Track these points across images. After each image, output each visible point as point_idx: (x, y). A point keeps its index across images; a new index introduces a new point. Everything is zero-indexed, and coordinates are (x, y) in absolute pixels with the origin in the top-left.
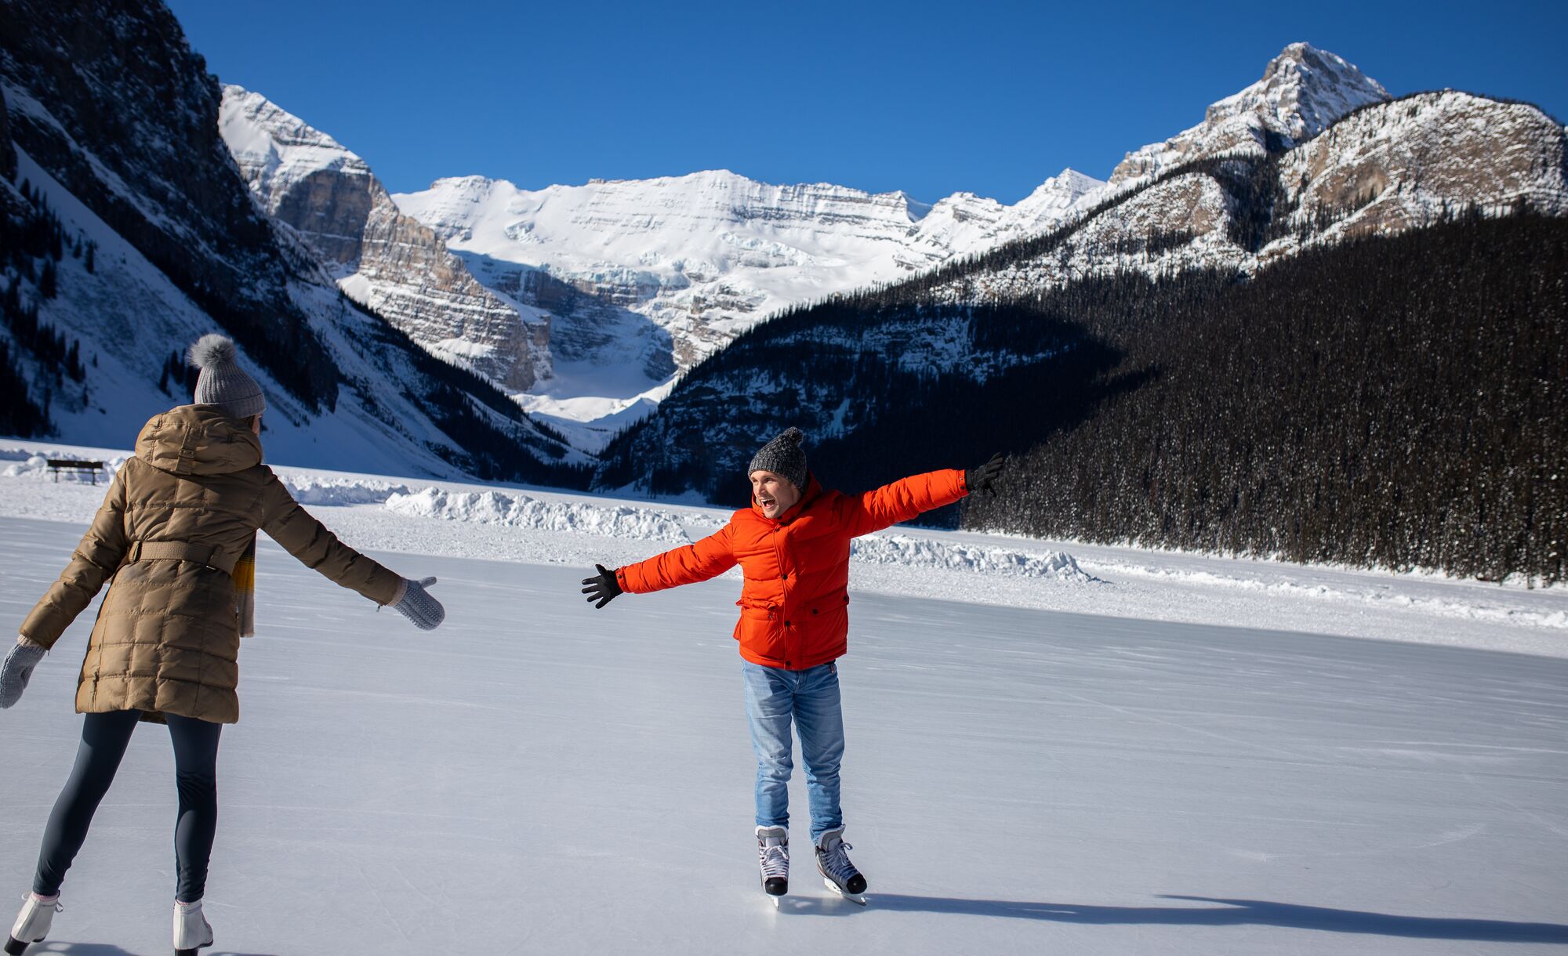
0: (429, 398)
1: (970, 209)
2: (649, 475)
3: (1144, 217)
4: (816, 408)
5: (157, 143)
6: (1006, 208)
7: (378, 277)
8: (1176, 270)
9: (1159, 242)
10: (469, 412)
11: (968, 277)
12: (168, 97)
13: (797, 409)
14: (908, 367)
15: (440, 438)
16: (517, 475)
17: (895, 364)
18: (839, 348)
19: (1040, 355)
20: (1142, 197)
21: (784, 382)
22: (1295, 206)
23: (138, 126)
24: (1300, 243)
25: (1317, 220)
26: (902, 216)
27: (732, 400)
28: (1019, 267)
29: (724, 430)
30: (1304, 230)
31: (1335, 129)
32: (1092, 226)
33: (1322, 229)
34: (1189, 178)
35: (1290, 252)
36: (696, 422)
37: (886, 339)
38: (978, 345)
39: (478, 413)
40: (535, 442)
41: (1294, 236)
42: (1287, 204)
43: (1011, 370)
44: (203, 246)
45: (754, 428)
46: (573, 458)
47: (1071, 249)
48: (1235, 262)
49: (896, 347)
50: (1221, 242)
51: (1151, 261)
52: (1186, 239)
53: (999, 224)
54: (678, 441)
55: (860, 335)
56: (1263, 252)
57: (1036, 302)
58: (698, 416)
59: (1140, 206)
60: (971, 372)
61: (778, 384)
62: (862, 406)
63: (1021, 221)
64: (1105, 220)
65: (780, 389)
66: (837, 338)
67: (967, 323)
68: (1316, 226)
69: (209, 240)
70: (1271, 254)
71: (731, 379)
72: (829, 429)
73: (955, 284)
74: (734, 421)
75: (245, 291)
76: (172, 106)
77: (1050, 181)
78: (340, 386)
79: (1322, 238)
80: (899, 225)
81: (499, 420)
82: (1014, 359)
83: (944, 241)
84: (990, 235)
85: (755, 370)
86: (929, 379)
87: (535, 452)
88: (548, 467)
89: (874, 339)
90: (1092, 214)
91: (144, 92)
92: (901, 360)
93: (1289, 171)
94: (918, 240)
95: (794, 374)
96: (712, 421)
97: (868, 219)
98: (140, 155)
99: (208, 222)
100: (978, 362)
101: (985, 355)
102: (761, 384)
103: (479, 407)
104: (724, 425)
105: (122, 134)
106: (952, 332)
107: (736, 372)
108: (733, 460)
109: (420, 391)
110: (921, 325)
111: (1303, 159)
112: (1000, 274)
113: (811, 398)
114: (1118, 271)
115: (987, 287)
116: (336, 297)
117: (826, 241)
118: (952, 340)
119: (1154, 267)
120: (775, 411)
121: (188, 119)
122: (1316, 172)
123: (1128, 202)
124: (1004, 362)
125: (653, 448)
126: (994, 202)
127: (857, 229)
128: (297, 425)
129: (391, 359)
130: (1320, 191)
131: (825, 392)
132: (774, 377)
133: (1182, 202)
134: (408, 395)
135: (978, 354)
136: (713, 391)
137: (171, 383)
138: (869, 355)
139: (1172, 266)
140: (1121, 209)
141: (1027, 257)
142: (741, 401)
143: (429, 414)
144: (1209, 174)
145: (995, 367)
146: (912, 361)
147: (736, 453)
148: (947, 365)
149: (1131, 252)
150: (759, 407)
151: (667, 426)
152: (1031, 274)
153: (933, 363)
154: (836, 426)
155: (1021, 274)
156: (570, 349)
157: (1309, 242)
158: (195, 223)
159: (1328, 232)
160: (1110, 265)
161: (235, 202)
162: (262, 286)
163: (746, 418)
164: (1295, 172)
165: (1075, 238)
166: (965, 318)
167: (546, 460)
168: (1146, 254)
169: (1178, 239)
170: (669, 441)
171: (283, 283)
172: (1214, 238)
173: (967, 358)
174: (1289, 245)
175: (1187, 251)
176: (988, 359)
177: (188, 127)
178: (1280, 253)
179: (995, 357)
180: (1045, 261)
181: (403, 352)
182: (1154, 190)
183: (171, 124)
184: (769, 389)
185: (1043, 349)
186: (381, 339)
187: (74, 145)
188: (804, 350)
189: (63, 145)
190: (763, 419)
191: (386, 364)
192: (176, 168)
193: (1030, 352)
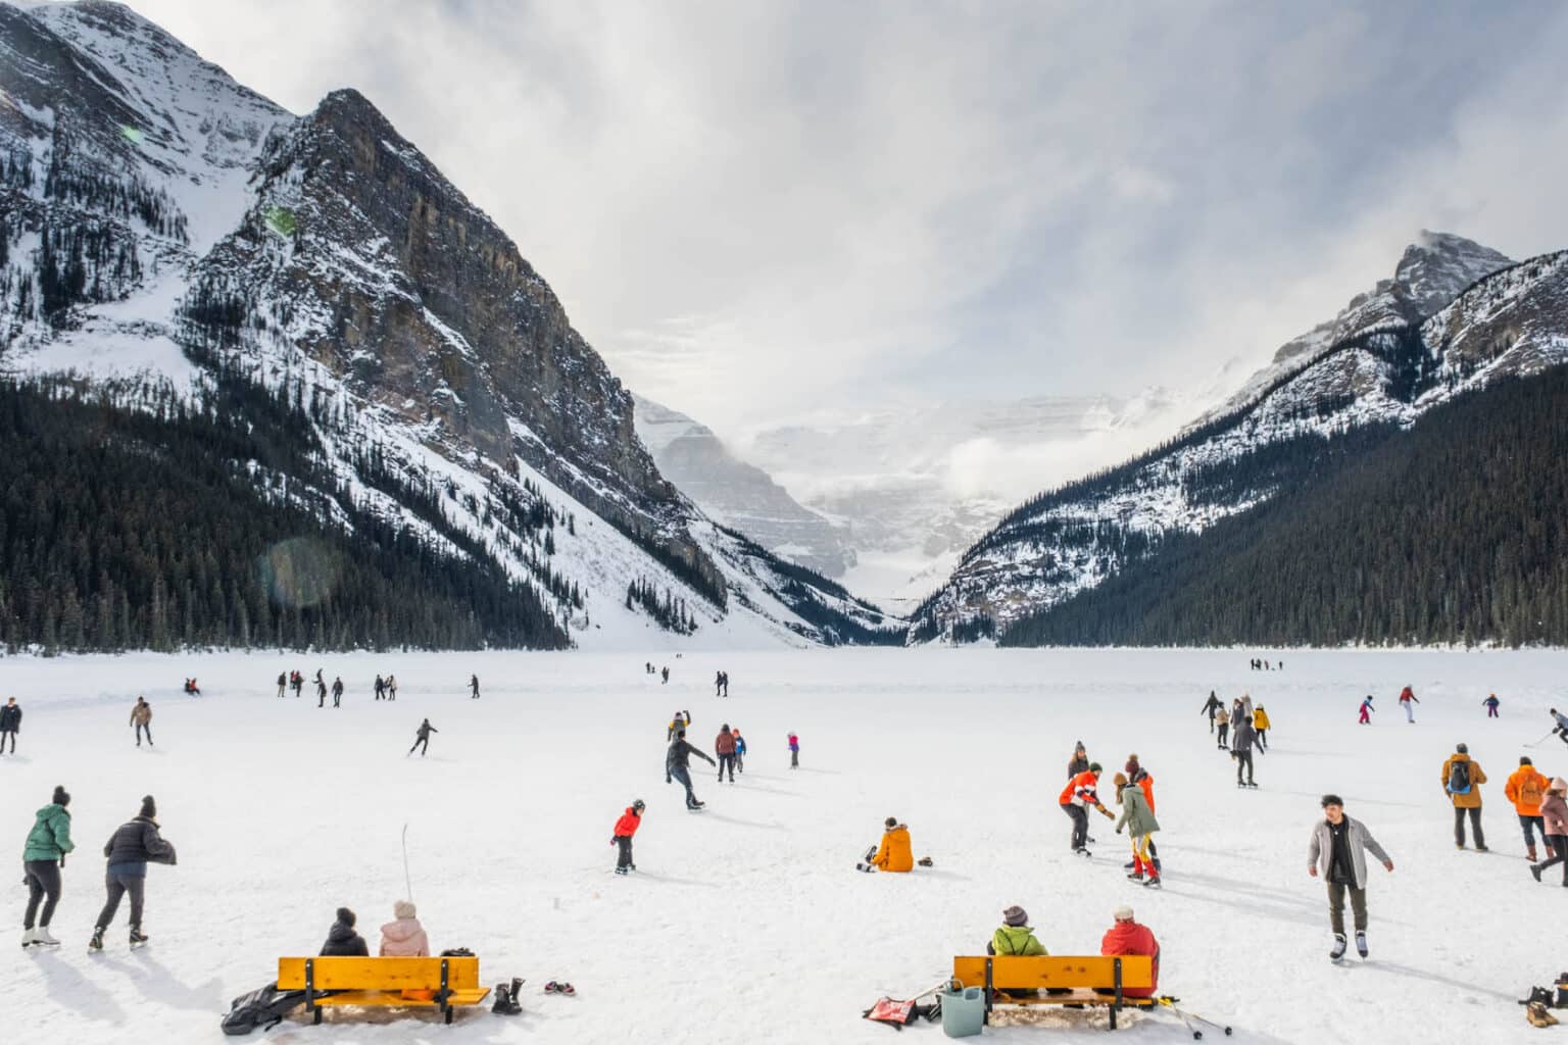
0: (784, 590)
2: (950, 630)
3: (1311, 389)
4: (1070, 566)
5: (597, 441)
8: (1345, 427)
9: (1326, 407)
10: (811, 598)
11: (1174, 454)
12: (600, 409)
13: (1055, 569)
14: (1137, 528)
15: (795, 619)
16: (851, 640)
17: (1126, 526)
18: (1082, 521)
19: (1243, 506)
20: (1306, 375)
21: (1042, 549)
22: (1440, 361)
23: (584, 431)
24: (1450, 391)
25: (1462, 371)
27: (1005, 568)
28: (1214, 441)
29: (1001, 591)
30: (1451, 379)
31: (1465, 296)
32: (1269, 401)
33: (1467, 377)
34: (1345, 354)
35: (1442, 399)
36: (981, 587)
37: (1118, 509)
38: (1191, 503)
39: (816, 598)
40: (859, 614)
41: (1444, 385)
42: (1432, 361)
43: (1221, 520)
44: (632, 505)
45: (1025, 586)
46: (888, 623)
47: (1255, 422)
48: (1395, 413)
49: (1127, 512)
50: (1380, 400)
51: (1323, 422)
52: (1351, 400)
54: (969, 602)
55: (1096, 508)
56: (1419, 401)
57: (1232, 465)
58: (981, 582)
59: (1308, 380)
60: (1187, 525)
61: (1039, 552)
62: (1106, 560)
64: (1278, 396)
65: (1040, 555)
66: (1077, 512)
67: (1179, 488)
68: (1462, 375)
69: (634, 501)
70: (1427, 402)
71: (1002, 553)
72: (1082, 581)
73: (1165, 460)
74: (1008, 584)
75: (661, 532)
76: (603, 414)
78: (727, 591)
79: (1469, 384)
81: (832, 602)
82: (1222, 512)
85: (1020, 543)
86: (1156, 535)
87: (861, 621)
88: (872, 632)
89: (1110, 510)
90: (1267, 393)
91: (586, 407)
92: (1131, 523)
93: (1429, 335)
95: (1050, 542)
96: (991, 585)
98: (587, 450)
99: (632, 488)
100: (1192, 517)
101: (1198, 511)
102: (1025, 553)
103: (817, 594)
104: (1001, 586)
105: (573, 438)
106: (1168, 497)
107: (1005, 547)
108: (1012, 612)
109: (777, 587)
110: (1143, 494)
111: (1441, 324)
112: (1200, 448)
113: (1064, 559)
114: (1296, 433)
115: (1191, 459)
116: (711, 526)
118: (1169, 503)
119: (1325, 427)
120: (1039, 572)
121: (614, 422)
122: (1454, 333)
123: (1297, 379)
124: (1214, 515)
125: (950, 609)
128: (715, 621)
129: (753, 566)
130: (1460, 346)
131: (1075, 554)
132: (1035, 546)
133: (1341, 373)
134: (769, 590)
135: (1192, 511)
136: (990, 563)
137: (634, 603)
138: (1105, 522)
139: (1341, 423)
140: (1291, 385)
141: (1220, 432)
142: (1012, 567)
143: (784, 602)
144: (1361, 348)
145: (1208, 519)
146: (1138, 523)
147: (1014, 607)
148: (1168, 522)
149: (1305, 416)
150: (1026, 571)
151: (958, 592)
152: (1224, 445)
153: (1157, 522)
154: (1089, 579)
155: (1217, 446)
157: (1458, 389)
158: (625, 490)
159: (1474, 378)
160: (1289, 429)
161: (649, 472)
162: (672, 527)
163: (1018, 579)
164: (1436, 335)
165: (1257, 412)
166: (1177, 485)
167: (870, 626)
168: (1318, 417)
169: (1342, 402)
170: (962, 602)
171: (685, 524)
172: (1374, 396)
173: (1185, 514)
174: (1442, 393)
175: (1352, 410)
176: (1201, 515)
177: (615, 427)
178: (1435, 399)
179: (1206, 511)
180: (1235, 433)
181: (761, 561)
182: (1316, 367)
183: (604, 426)
184: (1032, 556)
185: (1244, 501)
186: (745, 553)
187: (548, 451)
188: (1054, 525)
189: (542, 451)
190: (1031, 578)
191: (750, 569)
192: (611, 455)
193: (1234, 503)
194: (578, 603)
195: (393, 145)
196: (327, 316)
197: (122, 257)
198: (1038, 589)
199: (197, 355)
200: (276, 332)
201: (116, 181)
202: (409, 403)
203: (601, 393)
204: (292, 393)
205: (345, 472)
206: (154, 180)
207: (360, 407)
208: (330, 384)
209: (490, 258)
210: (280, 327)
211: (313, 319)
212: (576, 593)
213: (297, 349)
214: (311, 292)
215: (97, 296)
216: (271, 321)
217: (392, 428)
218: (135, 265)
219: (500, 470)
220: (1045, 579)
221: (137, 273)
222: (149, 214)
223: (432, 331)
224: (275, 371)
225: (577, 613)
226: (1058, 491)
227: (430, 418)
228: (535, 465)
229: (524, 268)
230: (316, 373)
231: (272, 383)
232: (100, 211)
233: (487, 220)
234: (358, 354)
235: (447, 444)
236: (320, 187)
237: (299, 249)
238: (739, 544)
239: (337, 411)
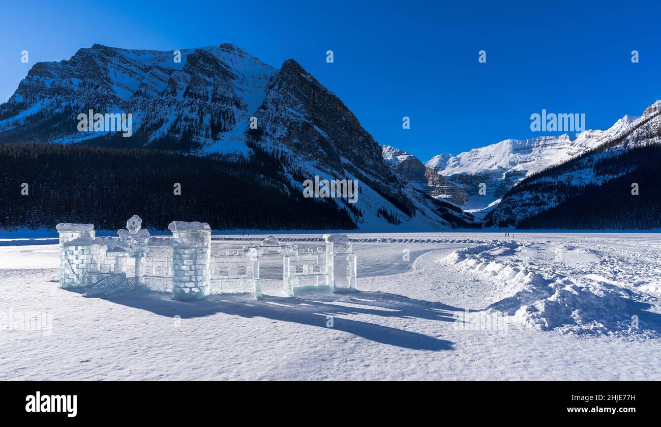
0: (437, 210)
1: (592, 134)
2: (498, 223)
3: (655, 126)
4: (545, 200)
5: (370, 163)
6: (604, 131)
7: (421, 183)
10: (448, 212)
11: (591, 156)
12: (371, 153)
13: (540, 201)
14: (574, 185)
15: (442, 220)
16: (462, 227)
17: (569, 184)
18: (550, 183)
19: (621, 175)
20: (653, 120)
21: (534, 194)
23: (366, 160)
26: (568, 140)
27: (519, 201)
28: (609, 150)
29: (518, 209)
32: (635, 132)
36: (509, 208)
37: (566, 178)
38: (597, 174)
39: (450, 212)
40: (465, 217)
43: (610, 181)
44: (382, 183)
45: (527, 207)
46: (476, 221)
47: (628, 141)
49: (569, 179)
53: (602, 137)
54: (505, 213)
55: (557, 178)
57: (616, 159)
58: (510, 206)
59: (653, 123)
60: (596, 183)
62: (561, 197)
63: (610, 134)
64: (639, 130)
65: (533, 196)
66: (549, 179)
67: (593, 169)
69: (383, 182)
71: (518, 195)
72: (550, 205)
73: (587, 158)
74: (520, 207)
75: (392, 192)
76: (373, 154)
77: (620, 120)
78: (416, 210)
80: (567, 143)
81: (456, 214)
82: (611, 177)
83: (584, 145)
84: (600, 141)
85: (525, 192)
86: (582, 187)
87: (466, 220)
88: (470, 224)
89: (562, 178)
90: (634, 129)
91: (367, 153)
92: (571, 183)
94: (574, 146)
95: (537, 190)
96: (514, 207)
97: (557, 144)
98: (367, 166)
99: (383, 178)
100: (598, 180)
101: (600, 177)
102: (527, 195)
103: (450, 211)
104: (518, 207)
105: (363, 162)
106: (587, 172)
107: (519, 193)
108: (522, 217)
109: (435, 209)
110: (576, 172)
112: (602, 153)
113: (543, 197)
114: (647, 144)
115: (597, 158)
116: (412, 189)
117: (544, 152)
118: (588, 174)
120: (533, 202)
121: (376, 156)
123: (648, 123)
124: (607, 178)
125: (498, 216)
126: (600, 130)
127: (553, 147)
128: (407, 221)
129: (427, 202)
131: (547, 195)
132: (531, 193)
134: (432, 210)
135: (598, 177)
136: (513, 199)
137: (380, 215)
138: (561, 183)
140: (645, 125)
141: (612, 146)
142: (522, 200)
143: (438, 214)
145: (605, 180)
146: (575, 182)
147: (523, 215)
148: (587, 182)
149: (652, 138)
150: (528, 202)
151: (501, 210)
152: (614, 151)
153: (582, 182)
154: (553, 204)
156: (472, 193)
158: (380, 178)
160: (644, 143)
161: (388, 172)
162: (396, 190)
163: (524, 205)
165: (628, 137)
166: (592, 167)
167: (469, 222)
170: (502, 213)
171: (400, 189)
173: (594, 179)
176: (602, 178)
177: (376, 158)
179: (604, 177)
180: (618, 146)
181: (430, 200)
182: (658, 117)
183: (373, 158)
184: (530, 196)
185: (621, 173)
186: (424, 198)
187: (354, 167)
188: (539, 184)
189: (352, 167)
190: (529, 205)
191: (426, 204)
192: (375, 167)
193: (617, 173)
194: (361, 215)
195: (304, 74)
196: (286, 131)
197: (231, 118)
198: (532, 208)
199: (250, 145)
200: (271, 136)
201: (229, 96)
202: (310, 155)
203: (372, 148)
204: (275, 154)
205: (290, 176)
206: (239, 94)
207: (295, 157)
208: (287, 150)
209: (335, 107)
210: (272, 134)
211: (282, 131)
212: (360, 212)
213: (277, 141)
214: (281, 123)
215: (225, 130)
216: (270, 133)
217: (305, 163)
218: (234, 120)
219: (338, 174)
220: (535, 205)
221: (235, 123)
222: (238, 104)
223: (316, 131)
224: (271, 148)
225: (361, 218)
226: (541, 172)
227: (316, 159)
228: (350, 172)
229: (346, 109)
230: (283, 148)
231: (270, 151)
232: (225, 105)
233: (333, 95)
234: (295, 141)
235: (321, 167)
236: (283, 91)
237: (277, 110)
238: (422, 195)
239: (288, 159)
